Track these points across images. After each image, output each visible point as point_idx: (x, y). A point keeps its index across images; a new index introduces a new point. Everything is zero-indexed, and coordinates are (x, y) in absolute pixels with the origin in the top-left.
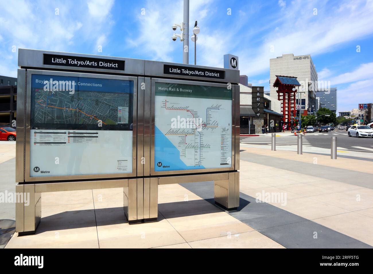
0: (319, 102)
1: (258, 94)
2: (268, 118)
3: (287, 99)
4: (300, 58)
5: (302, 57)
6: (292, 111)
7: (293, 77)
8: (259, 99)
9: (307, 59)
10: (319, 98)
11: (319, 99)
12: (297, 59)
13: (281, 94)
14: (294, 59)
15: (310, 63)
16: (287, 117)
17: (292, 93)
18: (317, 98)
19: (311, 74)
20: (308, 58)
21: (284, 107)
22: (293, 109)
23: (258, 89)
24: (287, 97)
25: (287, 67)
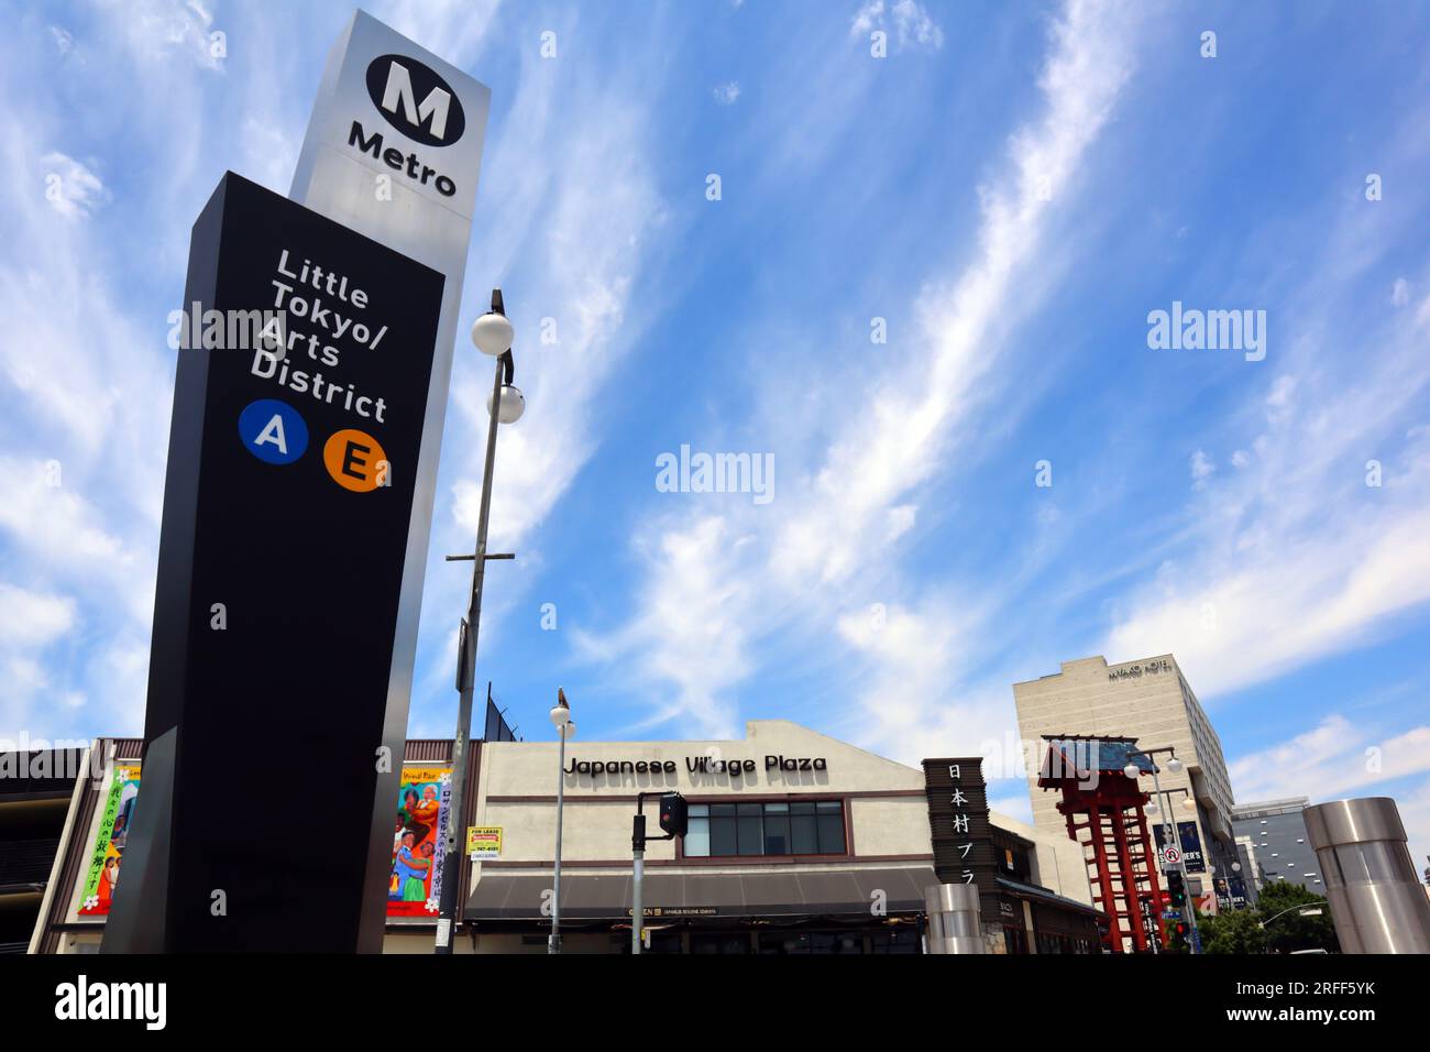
0: (1251, 855)
1: (957, 795)
2: (1029, 927)
3: (1112, 839)
4: (1135, 671)
5: (1141, 667)
6: (1146, 897)
7: (1121, 739)
8: (965, 820)
9: (1161, 673)
10: (1248, 838)
11: (1249, 846)
12: (1124, 675)
13: (1081, 818)
14: (1112, 677)
15: (1179, 688)
16: (1124, 925)
17: (1127, 808)
18: (1238, 840)
19: (1193, 732)
20: (1166, 667)
21: (1104, 879)
22: (1147, 886)
23: (955, 772)
24: (1107, 831)
25: (1088, 709)
